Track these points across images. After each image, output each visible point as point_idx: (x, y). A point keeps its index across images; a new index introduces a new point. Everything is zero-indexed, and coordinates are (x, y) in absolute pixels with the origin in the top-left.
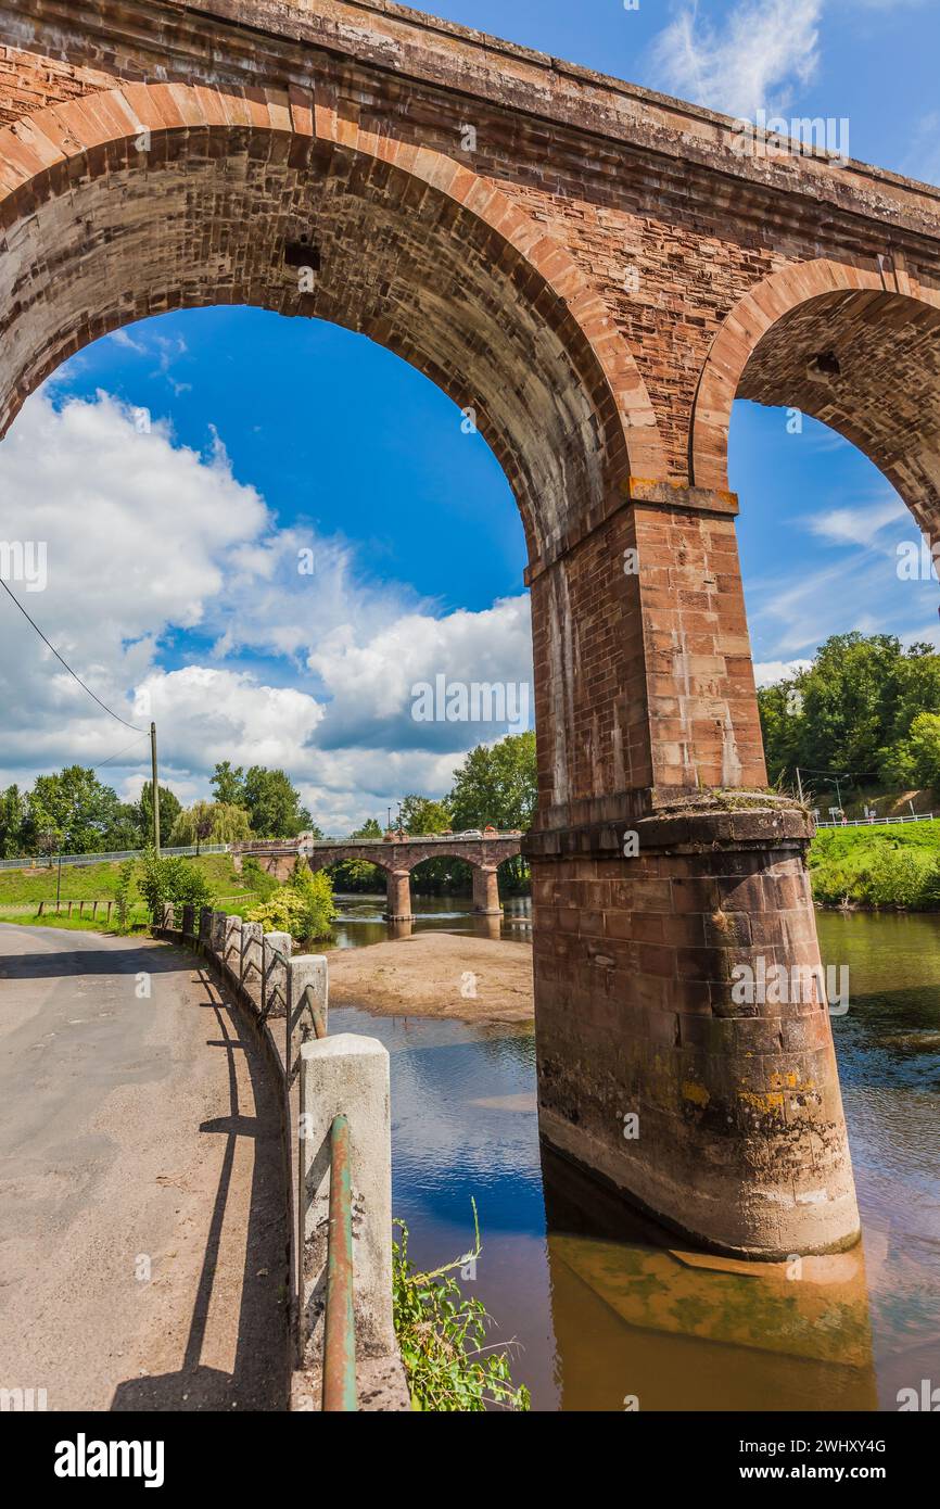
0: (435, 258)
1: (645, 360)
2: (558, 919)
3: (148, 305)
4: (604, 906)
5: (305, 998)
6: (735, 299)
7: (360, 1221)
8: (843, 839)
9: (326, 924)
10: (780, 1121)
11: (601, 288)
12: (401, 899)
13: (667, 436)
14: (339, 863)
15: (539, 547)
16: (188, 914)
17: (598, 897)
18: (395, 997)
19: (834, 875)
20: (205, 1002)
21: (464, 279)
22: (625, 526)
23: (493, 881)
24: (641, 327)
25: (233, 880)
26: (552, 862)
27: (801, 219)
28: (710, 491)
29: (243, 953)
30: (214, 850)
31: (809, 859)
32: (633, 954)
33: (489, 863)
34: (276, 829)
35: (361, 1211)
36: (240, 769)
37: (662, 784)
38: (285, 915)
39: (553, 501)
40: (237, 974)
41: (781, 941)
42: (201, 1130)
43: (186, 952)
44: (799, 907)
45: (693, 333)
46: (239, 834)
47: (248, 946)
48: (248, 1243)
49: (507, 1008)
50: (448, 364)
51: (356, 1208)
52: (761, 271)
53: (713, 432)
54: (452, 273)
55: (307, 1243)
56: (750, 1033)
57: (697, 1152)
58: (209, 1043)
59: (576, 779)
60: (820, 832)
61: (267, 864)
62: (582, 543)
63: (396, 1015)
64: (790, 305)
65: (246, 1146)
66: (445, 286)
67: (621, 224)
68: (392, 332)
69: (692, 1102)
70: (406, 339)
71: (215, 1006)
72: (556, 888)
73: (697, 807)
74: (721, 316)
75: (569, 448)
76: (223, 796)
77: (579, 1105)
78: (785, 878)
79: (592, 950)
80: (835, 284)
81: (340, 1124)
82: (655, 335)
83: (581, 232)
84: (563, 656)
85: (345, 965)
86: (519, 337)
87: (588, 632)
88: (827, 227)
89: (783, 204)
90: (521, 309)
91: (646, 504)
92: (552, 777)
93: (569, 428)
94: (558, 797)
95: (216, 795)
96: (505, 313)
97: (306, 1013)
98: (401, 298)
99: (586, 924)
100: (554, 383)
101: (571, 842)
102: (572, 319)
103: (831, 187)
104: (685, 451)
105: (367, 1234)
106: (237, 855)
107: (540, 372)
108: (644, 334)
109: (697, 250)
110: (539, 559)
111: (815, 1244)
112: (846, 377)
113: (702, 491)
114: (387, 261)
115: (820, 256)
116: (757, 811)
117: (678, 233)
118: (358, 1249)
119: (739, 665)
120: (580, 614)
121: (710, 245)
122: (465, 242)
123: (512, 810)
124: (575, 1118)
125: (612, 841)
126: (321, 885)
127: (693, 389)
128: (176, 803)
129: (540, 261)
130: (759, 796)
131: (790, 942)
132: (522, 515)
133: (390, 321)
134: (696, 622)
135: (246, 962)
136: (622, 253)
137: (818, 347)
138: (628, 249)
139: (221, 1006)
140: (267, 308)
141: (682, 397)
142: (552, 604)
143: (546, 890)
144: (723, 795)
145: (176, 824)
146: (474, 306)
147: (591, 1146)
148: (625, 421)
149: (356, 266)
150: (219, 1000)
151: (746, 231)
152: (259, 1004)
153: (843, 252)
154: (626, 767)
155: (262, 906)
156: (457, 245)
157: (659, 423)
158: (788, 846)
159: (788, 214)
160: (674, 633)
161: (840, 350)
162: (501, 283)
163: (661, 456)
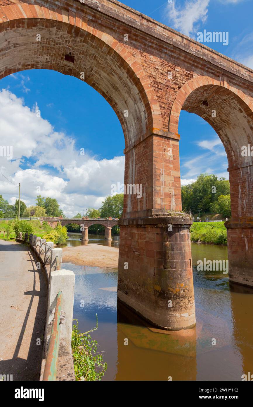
0: (106, 63)
1: (159, 97)
2: (126, 242)
3: (26, 67)
4: (138, 239)
5: (55, 260)
6: (183, 84)
7: (64, 319)
8: (200, 225)
9: (65, 240)
10: (178, 296)
11: (149, 77)
12: (85, 235)
13: (163, 118)
14: (69, 224)
15: (128, 144)
16: (26, 236)
17: (137, 237)
18: (82, 261)
19: (197, 234)
20: (29, 260)
21: (113, 70)
22: (151, 140)
23: (110, 231)
24: (159, 88)
25: (40, 227)
26: (125, 227)
27: (202, 65)
28: (173, 133)
29: (40, 247)
30: (35, 219)
31: (191, 230)
32: (145, 252)
33: (110, 227)
34: (53, 214)
35: (64, 317)
36: (44, 198)
37: (155, 208)
38: (53, 237)
39: (133, 132)
40: (38, 252)
41: (182, 250)
42: (24, 294)
43: (25, 246)
44: (187, 242)
45: (172, 91)
46: (42, 215)
47: (42, 245)
48: (34, 324)
49: (111, 265)
50: (107, 92)
51: (63, 316)
52: (190, 77)
53: (175, 118)
54: (110, 68)
55: (49, 325)
56: (172, 273)
57: (157, 303)
58: (29, 271)
59: (133, 206)
60: (194, 223)
61: (50, 223)
62: (139, 144)
63: (82, 265)
64: (197, 87)
65: (36, 299)
66: (108, 71)
67: (155, 60)
68: (93, 82)
69: (157, 290)
70: (97, 85)
71: (32, 261)
72: (126, 234)
73: (164, 215)
74: (179, 88)
75: (138, 118)
76: (38, 204)
77: (128, 290)
78: (184, 234)
79: (134, 250)
80: (209, 83)
81: (60, 293)
82: (162, 91)
83: (145, 61)
84: (132, 173)
85: (69, 251)
86: (127, 87)
87: (139, 167)
88: (208, 68)
89: (197, 60)
90: (128, 80)
91: (156, 135)
92: (127, 205)
93: (138, 113)
94: (128, 210)
95: (37, 204)
96: (123, 80)
97: (55, 263)
98: (96, 73)
99: (133, 243)
100: (135, 101)
101: (131, 222)
102: (141, 84)
103: (210, 57)
104: (168, 122)
105: (66, 323)
106: (41, 221)
107: (132, 97)
108: (159, 90)
109: (175, 70)
110: (128, 147)
111: (184, 326)
112: (210, 107)
113: (171, 133)
114: (93, 63)
115: (205, 75)
116: (179, 217)
117: (170, 64)
118: (63, 327)
119: (177, 179)
120: (138, 162)
121: (178, 69)
122: (114, 60)
123: (117, 213)
124: (127, 293)
125: (141, 222)
126: (64, 230)
127: (171, 106)
128: (25, 206)
129: (134, 68)
130: (180, 213)
131: (184, 251)
132: (124, 135)
133: (93, 79)
134: (167, 167)
135: (41, 249)
136: (155, 68)
137: (203, 99)
138: (157, 67)
139: (33, 261)
140: (59, 71)
141: (168, 108)
142: (130, 159)
143: (123, 234)
144: (170, 212)
145: (25, 211)
146: (115, 78)
147: (131, 301)
148: (153, 113)
149: (84, 63)
150: (33, 259)
151: (188, 66)
152: (44, 261)
153: (211, 75)
154: (146, 203)
155: (47, 235)
156: (112, 61)
157: (161, 114)
158: (185, 226)
159: (198, 63)
160: (161, 169)
161: (209, 100)
162: (123, 72)
163: (161, 123)
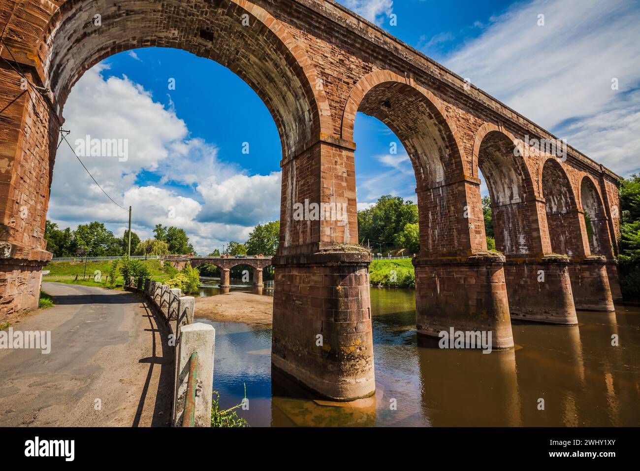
0: (257, 45)
1: (329, 93)
2: (283, 288)
3: (142, 43)
4: (300, 283)
5: (185, 313)
6: (360, 78)
7: (200, 391)
8: (381, 264)
9: (196, 288)
10: (353, 356)
11: (316, 66)
12: (226, 279)
13: (334, 120)
14: (203, 265)
15: (286, 153)
16: (140, 282)
17: (298, 280)
18: (221, 315)
19: (377, 275)
20: (144, 315)
21: (267, 54)
22: (317, 149)
23: (261, 274)
24: (328, 82)
25: (160, 269)
26: (283, 267)
27: (382, 56)
28: (347, 141)
29: (162, 296)
30: (152, 257)
31: (369, 270)
32: (309, 300)
33: (260, 267)
34: (179, 251)
35: (201, 387)
36: (166, 227)
37: (323, 241)
38: (180, 284)
39: (293, 138)
40: (159, 304)
41: (358, 296)
42: (139, 362)
43: (138, 296)
44: (365, 285)
45: (345, 87)
46: (163, 252)
47: (164, 294)
48: (156, 402)
49: (262, 319)
50: (259, 83)
51: (199, 386)
52: (369, 70)
53: (349, 121)
54: (263, 52)
55: (178, 399)
56: (346, 327)
57: (325, 367)
58: (145, 330)
59: (293, 238)
60: (374, 261)
61: (174, 264)
62: (302, 154)
63: (221, 321)
64: (377, 83)
65: (157, 368)
66: (260, 55)
67: (324, 46)
68: (239, 69)
69: (325, 351)
70: (244, 72)
71: (149, 316)
72: (283, 276)
73: (335, 250)
74: (355, 83)
75: (300, 119)
76: (158, 237)
77: (286, 352)
78: (361, 275)
79: (294, 299)
80: (391, 79)
81: (195, 355)
82: (332, 85)
83: (310, 45)
84: (292, 193)
85: (202, 303)
86: (285, 78)
87: (302, 186)
88: (390, 60)
89: (377, 50)
90: (287, 69)
91: (325, 143)
92: (285, 237)
93: (301, 113)
94: (286, 244)
95: (155, 236)
96: (281, 68)
97: (185, 318)
98: (243, 57)
99: (293, 289)
100: (297, 96)
101: (290, 261)
102: (304, 75)
103: (392, 47)
104: (340, 126)
105: (202, 395)
106: (162, 260)
107: (292, 91)
108: (329, 84)
109: (349, 59)
110: (286, 158)
111: (361, 395)
112: (393, 110)
113: (344, 140)
114: (239, 43)
115: (387, 69)
116: (354, 252)
117: (343, 52)
118: (199, 401)
119: (352, 202)
120: (299, 179)
121: (353, 59)
122: (268, 41)
123: (270, 249)
124: (284, 357)
125: (304, 260)
126: (195, 273)
127: (344, 106)
128: (138, 239)
129: (295, 53)
130: (355, 247)
131: (361, 297)
132: (281, 141)
133: (238, 65)
134: (339, 186)
135: (162, 300)
136: (324, 55)
137: (385, 99)
138: (326, 54)
139: (151, 316)
140: (191, 52)
141: (340, 108)
142: (289, 174)
143: (280, 277)
144: (343, 246)
145: (137, 247)
146: (270, 65)
147: (290, 367)
148: (320, 113)
149: (227, 42)
150: (150, 314)
151: (365, 56)
152: (167, 316)
153: (394, 69)
154: (311, 234)
155: (171, 280)
156: (266, 42)
157: (332, 115)
158: (363, 264)
159: (378, 53)
160: (331, 188)
161: (392, 101)
162: (280, 58)
163: (331, 127)
